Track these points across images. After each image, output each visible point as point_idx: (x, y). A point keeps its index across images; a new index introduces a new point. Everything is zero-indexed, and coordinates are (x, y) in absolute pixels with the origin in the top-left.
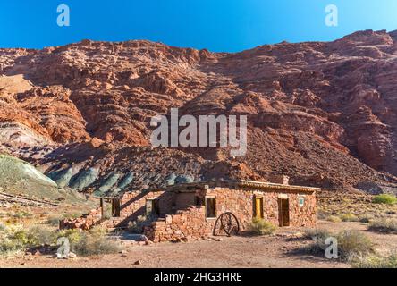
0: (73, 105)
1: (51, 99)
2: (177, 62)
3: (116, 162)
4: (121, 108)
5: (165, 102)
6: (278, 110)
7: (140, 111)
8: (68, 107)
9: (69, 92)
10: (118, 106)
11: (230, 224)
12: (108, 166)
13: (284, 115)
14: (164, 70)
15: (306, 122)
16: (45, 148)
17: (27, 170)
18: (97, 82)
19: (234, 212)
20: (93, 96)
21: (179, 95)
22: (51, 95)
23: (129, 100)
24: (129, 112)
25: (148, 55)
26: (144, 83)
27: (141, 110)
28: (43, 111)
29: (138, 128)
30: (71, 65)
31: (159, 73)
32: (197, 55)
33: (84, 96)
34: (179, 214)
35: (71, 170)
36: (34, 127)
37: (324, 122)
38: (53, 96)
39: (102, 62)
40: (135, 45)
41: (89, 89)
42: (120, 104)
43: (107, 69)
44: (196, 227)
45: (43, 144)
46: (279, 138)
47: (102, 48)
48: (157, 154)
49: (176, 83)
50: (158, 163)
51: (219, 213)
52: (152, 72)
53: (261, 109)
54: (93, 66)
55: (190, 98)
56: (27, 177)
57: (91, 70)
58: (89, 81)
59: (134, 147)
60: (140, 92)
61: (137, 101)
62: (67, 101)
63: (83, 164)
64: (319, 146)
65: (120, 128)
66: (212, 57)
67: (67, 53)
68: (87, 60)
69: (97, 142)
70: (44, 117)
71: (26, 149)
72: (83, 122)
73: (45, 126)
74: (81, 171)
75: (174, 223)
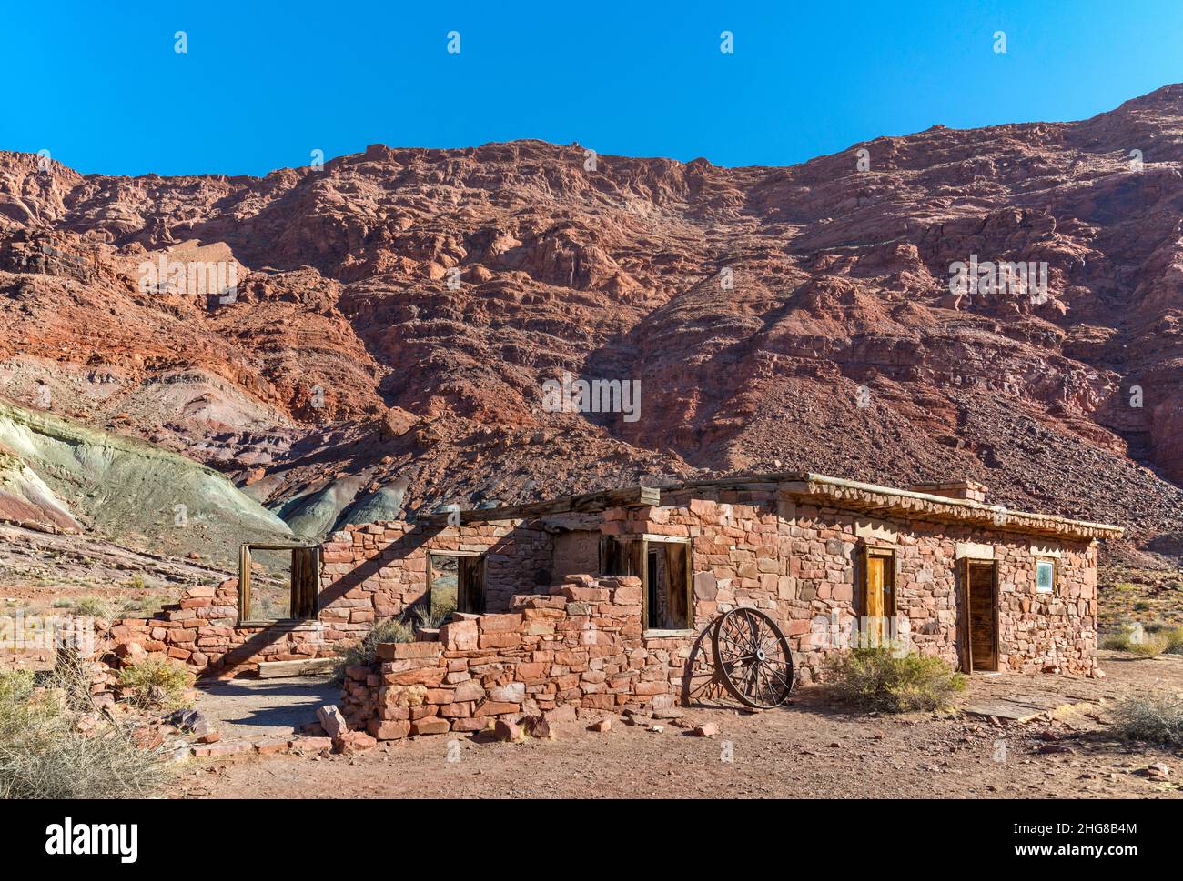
0: (344, 323)
1: (289, 309)
2: (622, 200)
3: (450, 473)
4: (469, 329)
5: (587, 313)
6: (912, 328)
7: (519, 338)
8: (332, 329)
9: (334, 288)
10: (461, 326)
11: (751, 660)
12: (429, 482)
13: (928, 341)
14: (587, 222)
15: (993, 360)
16: (272, 436)
17: (213, 492)
18: (406, 260)
19: (772, 608)
20: (398, 299)
21: (625, 290)
22: (289, 297)
23: (492, 307)
24: (490, 340)
25: (544, 183)
26: (532, 262)
27: (522, 334)
28: (269, 341)
29: (514, 384)
30: (338, 216)
31: (571, 232)
32: (678, 176)
33: (374, 299)
34: (520, 610)
35: (332, 492)
36: (246, 382)
37: (1052, 361)
38: (293, 299)
39: (419, 205)
40: (508, 157)
41: (385, 280)
42: (467, 319)
43: (434, 226)
44: (596, 669)
45: (267, 426)
46: (912, 408)
47: (421, 167)
48: (560, 453)
49: (616, 257)
50: (562, 476)
51: (704, 611)
52: (554, 229)
53: (859, 325)
54: (395, 218)
55: (656, 298)
56: (211, 509)
57: (391, 228)
58: (387, 258)
59: (498, 434)
60: (520, 284)
61: (513, 310)
62: (328, 314)
63: (364, 477)
64: (1031, 430)
65: (466, 385)
66: (721, 181)
67: (329, 182)
68: (381, 202)
69: (401, 420)
70: (272, 356)
71: (223, 438)
72: (370, 370)
73: (273, 381)
74: (358, 496)
75: (489, 650)
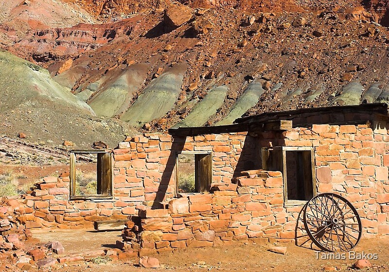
51: (324, 190)
63: (151, 64)
69: (180, 13)
75: (194, 213)
